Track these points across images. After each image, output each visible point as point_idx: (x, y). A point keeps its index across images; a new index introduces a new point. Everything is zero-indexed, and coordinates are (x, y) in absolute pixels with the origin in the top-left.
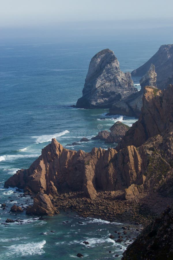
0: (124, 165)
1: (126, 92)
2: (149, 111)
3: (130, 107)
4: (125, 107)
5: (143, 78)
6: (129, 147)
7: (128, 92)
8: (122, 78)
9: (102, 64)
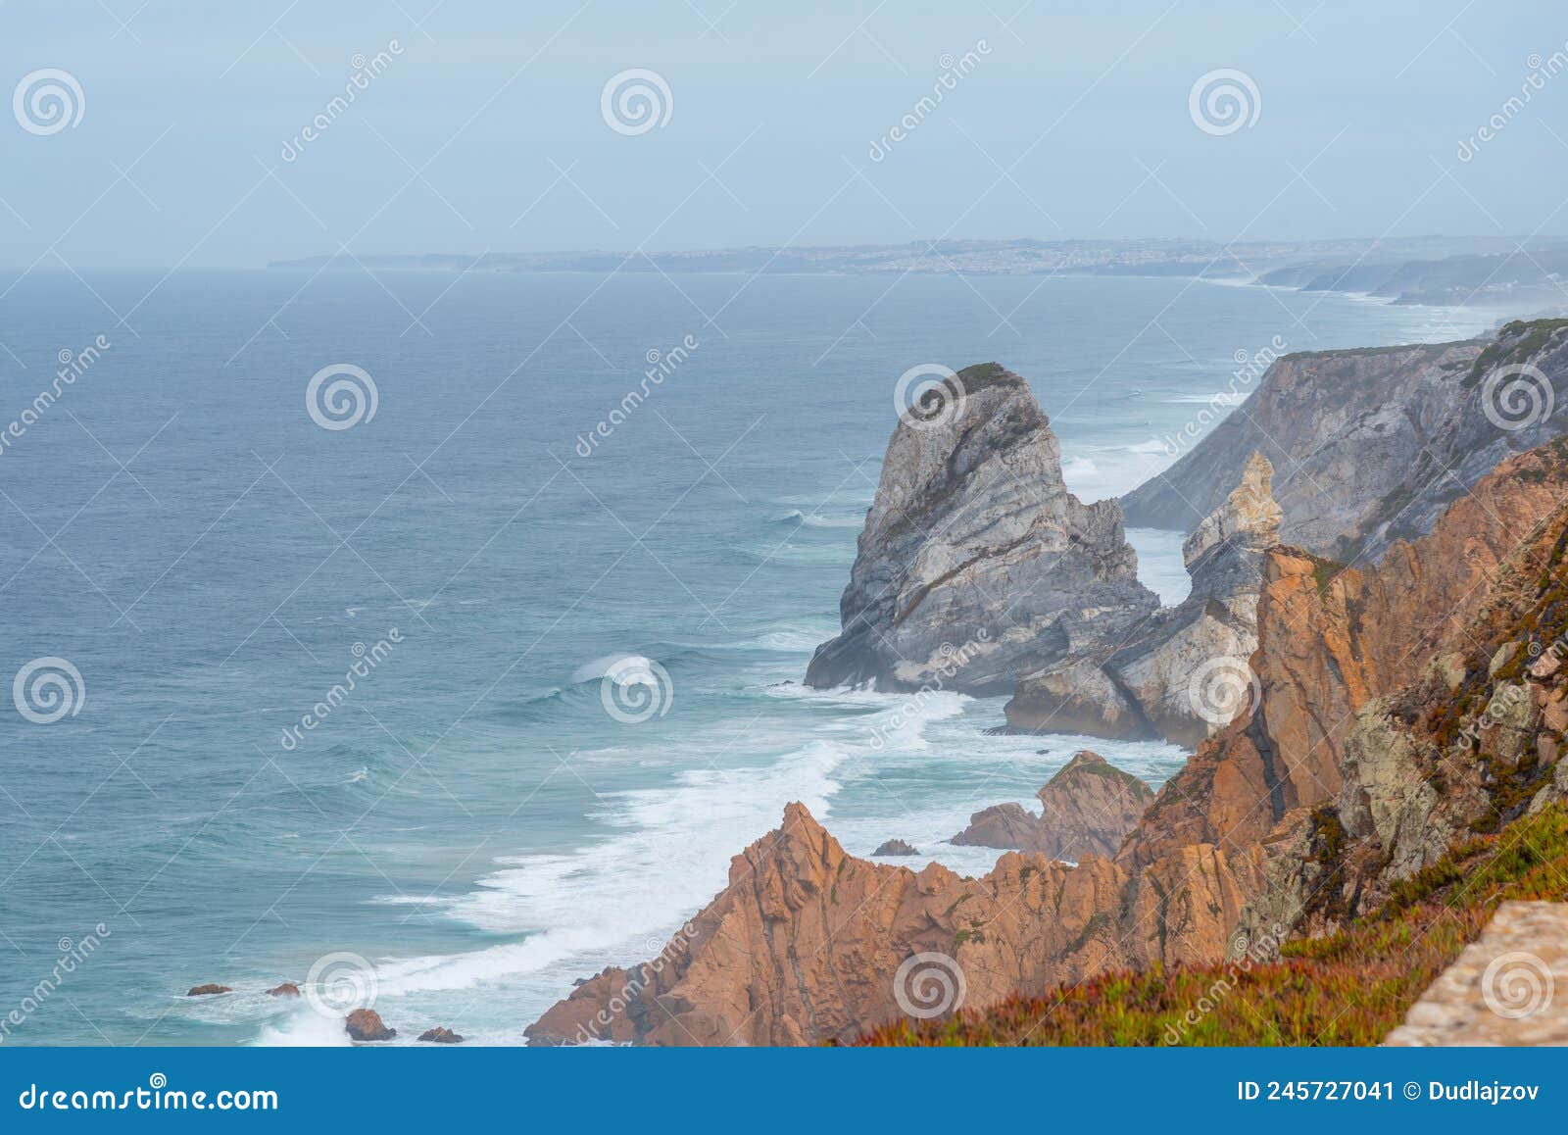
0: (1163, 943)
1: (1097, 613)
2: (1292, 673)
3: (1125, 691)
4: (1096, 694)
5: (1206, 529)
6: (1192, 849)
7: (1107, 613)
8: (1076, 531)
9: (958, 449)
